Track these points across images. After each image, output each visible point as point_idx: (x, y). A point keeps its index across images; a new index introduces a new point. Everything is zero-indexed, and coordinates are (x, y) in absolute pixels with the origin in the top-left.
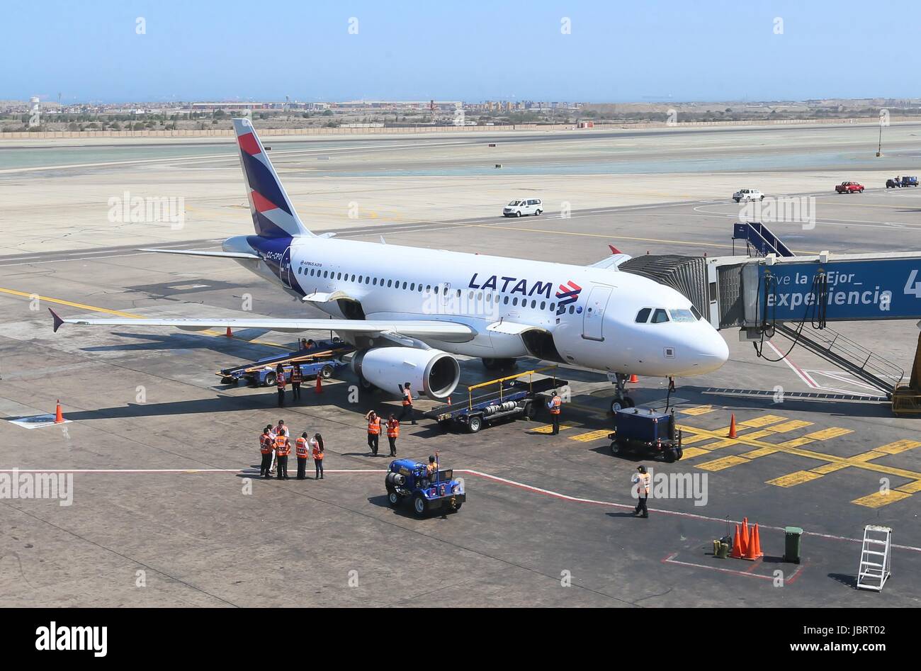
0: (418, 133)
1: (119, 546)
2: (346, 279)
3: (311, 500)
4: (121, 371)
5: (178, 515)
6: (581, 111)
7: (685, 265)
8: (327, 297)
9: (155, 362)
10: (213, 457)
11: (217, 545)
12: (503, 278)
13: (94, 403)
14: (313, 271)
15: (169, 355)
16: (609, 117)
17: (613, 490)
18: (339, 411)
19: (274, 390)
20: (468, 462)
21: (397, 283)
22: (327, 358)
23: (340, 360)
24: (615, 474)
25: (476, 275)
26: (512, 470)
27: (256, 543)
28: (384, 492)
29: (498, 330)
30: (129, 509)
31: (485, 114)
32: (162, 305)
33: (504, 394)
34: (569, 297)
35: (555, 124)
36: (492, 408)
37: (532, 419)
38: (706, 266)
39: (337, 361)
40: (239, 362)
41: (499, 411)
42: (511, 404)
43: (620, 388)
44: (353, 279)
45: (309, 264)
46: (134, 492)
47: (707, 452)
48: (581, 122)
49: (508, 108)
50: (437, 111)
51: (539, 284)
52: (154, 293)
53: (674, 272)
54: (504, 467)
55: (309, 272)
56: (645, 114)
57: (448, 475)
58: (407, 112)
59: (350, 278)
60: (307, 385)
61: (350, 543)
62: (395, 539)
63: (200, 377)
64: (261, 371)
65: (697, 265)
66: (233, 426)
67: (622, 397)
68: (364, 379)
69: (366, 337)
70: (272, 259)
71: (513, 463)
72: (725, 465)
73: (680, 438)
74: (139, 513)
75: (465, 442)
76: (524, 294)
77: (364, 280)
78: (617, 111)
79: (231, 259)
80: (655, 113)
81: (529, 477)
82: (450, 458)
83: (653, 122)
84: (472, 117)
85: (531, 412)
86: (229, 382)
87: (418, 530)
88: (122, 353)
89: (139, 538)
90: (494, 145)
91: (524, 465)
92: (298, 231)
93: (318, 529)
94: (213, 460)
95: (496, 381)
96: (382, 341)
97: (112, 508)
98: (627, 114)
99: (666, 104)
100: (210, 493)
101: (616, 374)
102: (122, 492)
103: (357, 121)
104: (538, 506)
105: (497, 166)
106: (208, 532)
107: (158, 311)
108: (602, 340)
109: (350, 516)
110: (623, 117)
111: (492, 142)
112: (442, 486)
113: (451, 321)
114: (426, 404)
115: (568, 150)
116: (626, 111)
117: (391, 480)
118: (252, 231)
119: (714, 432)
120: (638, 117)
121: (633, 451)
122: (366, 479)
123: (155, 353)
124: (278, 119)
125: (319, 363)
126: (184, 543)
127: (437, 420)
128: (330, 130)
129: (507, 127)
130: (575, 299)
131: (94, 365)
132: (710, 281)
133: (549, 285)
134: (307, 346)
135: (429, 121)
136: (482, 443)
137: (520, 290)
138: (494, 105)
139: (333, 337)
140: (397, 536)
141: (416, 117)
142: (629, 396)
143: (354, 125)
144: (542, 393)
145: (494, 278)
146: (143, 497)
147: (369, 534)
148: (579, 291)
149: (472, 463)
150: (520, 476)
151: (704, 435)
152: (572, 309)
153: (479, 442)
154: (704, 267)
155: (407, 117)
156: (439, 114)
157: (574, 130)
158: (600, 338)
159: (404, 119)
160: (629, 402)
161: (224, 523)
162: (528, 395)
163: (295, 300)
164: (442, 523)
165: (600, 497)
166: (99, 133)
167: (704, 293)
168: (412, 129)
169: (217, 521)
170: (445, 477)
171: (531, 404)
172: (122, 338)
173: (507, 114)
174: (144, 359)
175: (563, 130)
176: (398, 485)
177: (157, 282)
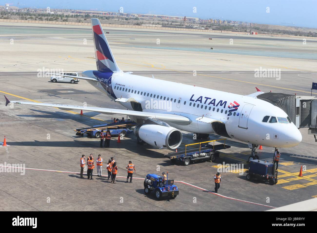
0: (177, 31)
1: (26, 200)
2: (135, 93)
3: (110, 188)
4: (33, 126)
5: (52, 189)
6: (253, 27)
7: (286, 98)
8: (126, 100)
9: (47, 123)
10: (70, 166)
11: (68, 204)
12: (205, 98)
13: (20, 139)
14: (121, 88)
15: (54, 121)
16: (265, 31)
17: (245, 195)
18: (127, 151)
19: (99, 140)
20: (182, 178)
21: (158, 96)
22: (124, 128)
23: (130, 129)
24: (247, 188)
25: (193, 95)
26: (202, 183)
27: (84, 204)
28: (143, 187)
29: (201, 120)
30: (32, 185)
31: (209, 25)
32: (53, 98)
33: (201, 149)
34: (234, 108)
35: (241, 32)
36: (195, 155)
37: (213, 162)
38: (296, 99)
39: (128, 129)
40: (85, 126)
41: (199, 157)
42: (204, 154)
43: (253, 151)
44: (138, 93)
45: (119, 85)
46: (34, 178)
47: (288, 182)
48: (252, 32)
49: (220, 22)
50: (187, 22)
51: (221, 101)
52: (50, 93)
53: (281, 101)
54: (198, 181)
55: (119, 88)
56: (281, 31)
57: (172, 182)
58: (173, 21)
59: (137, 92)
60: (114, 139)
61: (125, 208)
62: (146, 208)
63: (67, 132)
64: (94, 131)
65: (292, 98)
66: (80, 154)
67: (254, 155)
68: (140, 138)
69: (141, 119)
70: (103, 82)
71: (202, 180)
72: (295, 188)
73: (277, 175)
74: (36, 187)
75: (182, 169)
76: (214, 105)
77: (143, 94)
78: (269, 28)
79: (85, 80)
80: (286, 31)
81: (208, 186)
82: (174, 175)
83: (285, 35)
84: (203, 25)
85: (213, 159)
86: (79, 135)
87: (157, 205)
88: (34, 118)
89: (34, 197)
90: (211, 39)
91: (207, 181)
92: (116, 70)
93: (112, 201)
94: (69, 167)
95: (198, 143)
96: (149, 121)
97: (24, 184)
98: (274, 30)
99: (291, 27)
100: (67, 181)
101: (252, 144)
102: (29, 178)
103: (150, 23)
104: (211, 199)
105: (211, 48)
106: (64, 198)
107: (51, 101)
108: (247, 128)
109: (127, 196)
110: (272, 31)
111: (210, 38)
112: (169, 187)
113: (180, 115)
114: (166, 151)
115: (245, 44)
116: (273, 29)
117: (146, 182)
118: (95, 69)
119: (293, 173)
120: (278, 32)
121: (256, 179)
122: (136, 181)
123: (48, 120)
124: (114, 20)
125: (120, 130)
126: (53, 201)
127: (170, 159)
128: (137, 26)
129: (218, 31)
130: (236, 109)
131: (21, 122)
132: (297, 106)
133: (226, 102)
134: (116, 122)
135: (183, 26)
136: (189, 170)
137: (212, 103)
138: (213, 21)
139: (128, 119)
140: (146, 207)
141: (177, 23)
142: (257, 155)
143: (147, 25)
144: (218, 150)
145: (201, 97)
146: (38, 180)
147: (134, 205)
148: (238, 106)
149: (184, 179)
150: (204, 186)
151: (288, 174)
152: (235, 114)
153: (188, 170)
154: (295, 100)
155: (173, 23)
156: (188, 23)
157: (249, 35)
158: (246, 127)
159: (171, 24)
160: (257, 157)
161: (71, 195)
162: (212, 151)
163: (112, 101)
164: (167, 203)
165: (238, 197)
166: (34, 21)
167: (294, 111)
168: (175, 29)
169: (68, 193)
170: (170, 182)
171: (213, 155)
172: (34, 112)
173: (219, 25)
174: (44, 122)
175: (244, 34)
176: (149, 185)
177: (52, 89)
